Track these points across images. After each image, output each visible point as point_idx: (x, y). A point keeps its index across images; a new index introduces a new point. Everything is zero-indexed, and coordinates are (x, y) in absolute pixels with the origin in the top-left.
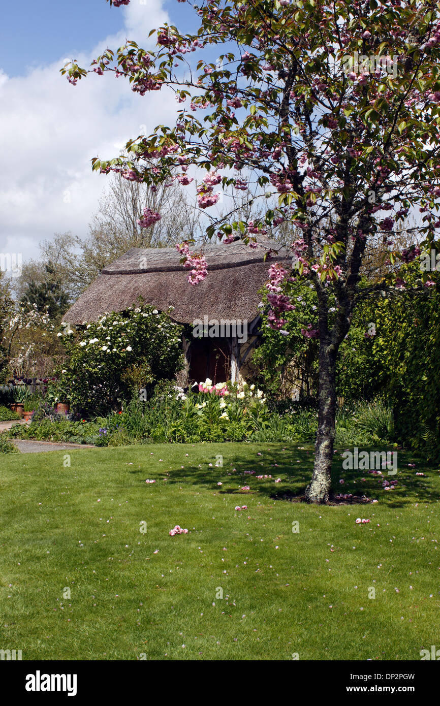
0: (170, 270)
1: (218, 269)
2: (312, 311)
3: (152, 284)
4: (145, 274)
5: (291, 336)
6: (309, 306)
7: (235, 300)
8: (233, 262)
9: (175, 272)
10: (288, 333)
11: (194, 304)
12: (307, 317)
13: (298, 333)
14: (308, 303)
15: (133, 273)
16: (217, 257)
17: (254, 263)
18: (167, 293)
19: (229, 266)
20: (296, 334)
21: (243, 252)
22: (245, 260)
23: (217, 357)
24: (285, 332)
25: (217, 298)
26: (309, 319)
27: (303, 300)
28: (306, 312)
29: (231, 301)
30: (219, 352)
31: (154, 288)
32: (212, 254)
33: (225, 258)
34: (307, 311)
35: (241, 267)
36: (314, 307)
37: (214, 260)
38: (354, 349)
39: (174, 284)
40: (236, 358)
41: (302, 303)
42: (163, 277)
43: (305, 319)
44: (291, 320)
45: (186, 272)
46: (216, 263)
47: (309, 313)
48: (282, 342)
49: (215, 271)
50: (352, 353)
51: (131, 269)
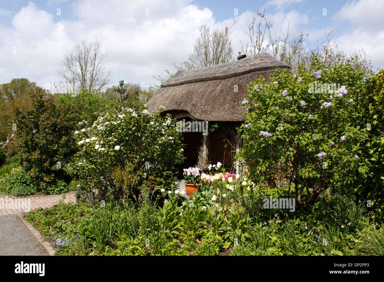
0: (197, 81)
1: (228, 78)
2: (300, 108)
3: (184, 92)
4: (182, 85)
5: (274, 138)
6: (296, 101)
7: (238, 100)
8: (239, 72)
9: (199, 83)
10: (271, 135)
11: (209, 105)
12: (294, 115)
13: (282, 135)
14: (295, 97)
15: (176, 85)
16: (228, 70)
17: (254, 72)
18: (192, 98)
19: (236, 75)
20: (280, 137)
21: (247, 64)
22: (248, 70)
23: (225, 146)
24: (266, 133)
25: (225, 99)
26: (296, 117)
27: (289, 95)
28: (292, 108)
29: (234, 102)
30: (226, 142)
31: (184, 95)
32: (226, 68)
33: (233, 70)
34: (294, 107)
35: (244, 76)
36: (303, 103)
37: (225, 72)
38: (357, 156)
39: (198, 90)
40: (239, 147)
41: (288, 98)
42: (192, 86)
43: (291, 117)
44: (274, 119)
45: (207, 82)
46: (227, 74)
47: (296, 110)
48: (264, 145)
49: (226, 80)
50: (355, 161)
51: (175, 82)
